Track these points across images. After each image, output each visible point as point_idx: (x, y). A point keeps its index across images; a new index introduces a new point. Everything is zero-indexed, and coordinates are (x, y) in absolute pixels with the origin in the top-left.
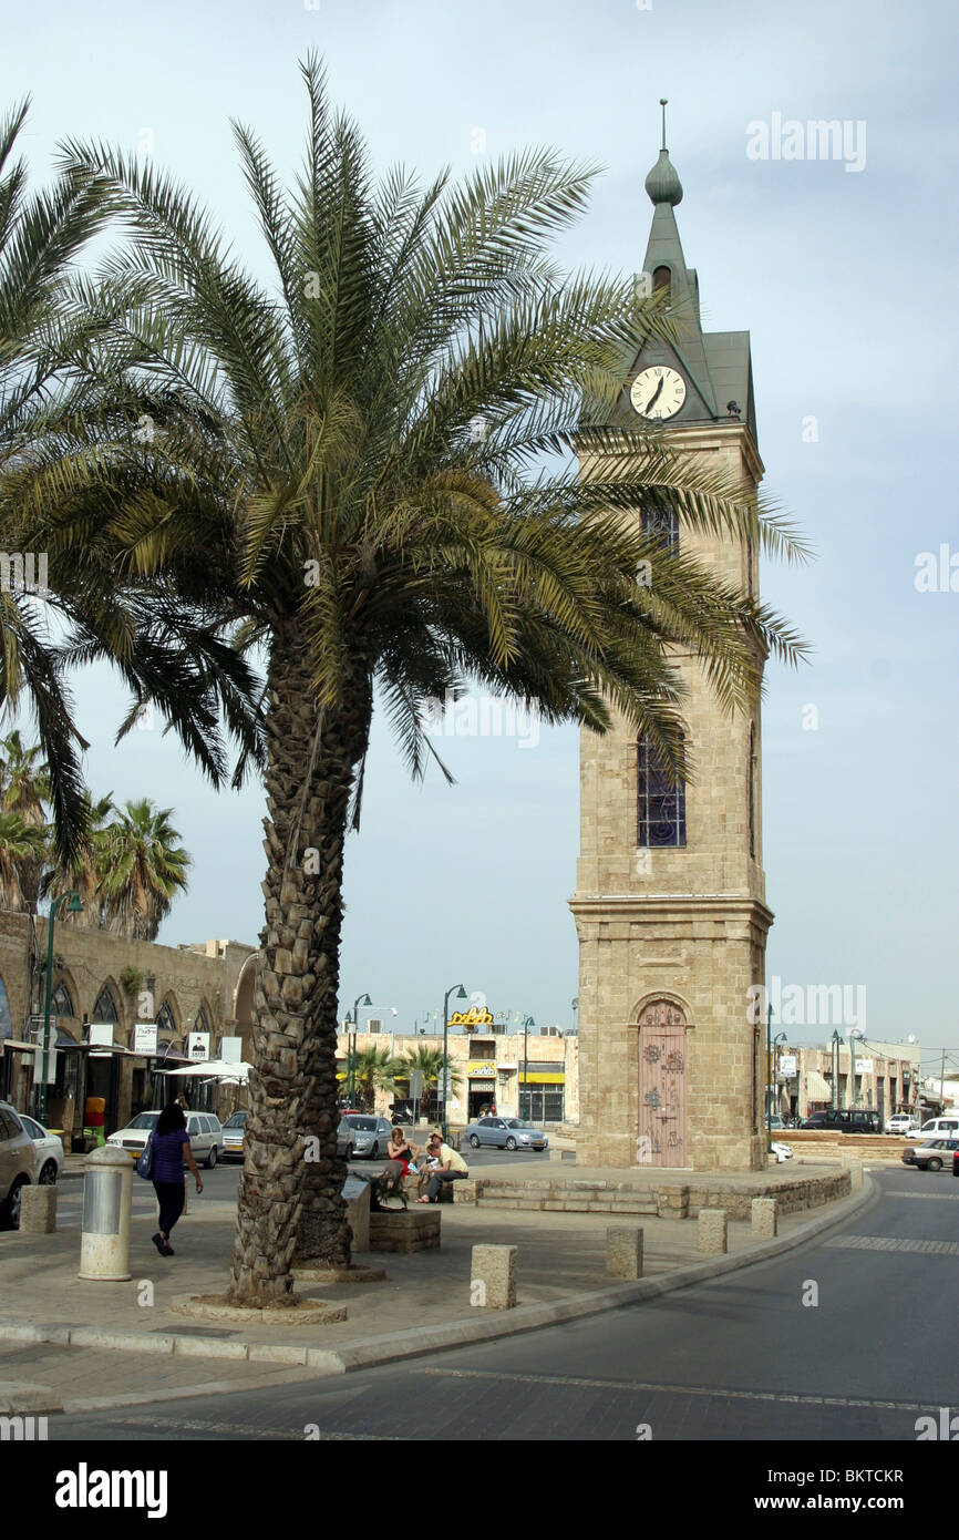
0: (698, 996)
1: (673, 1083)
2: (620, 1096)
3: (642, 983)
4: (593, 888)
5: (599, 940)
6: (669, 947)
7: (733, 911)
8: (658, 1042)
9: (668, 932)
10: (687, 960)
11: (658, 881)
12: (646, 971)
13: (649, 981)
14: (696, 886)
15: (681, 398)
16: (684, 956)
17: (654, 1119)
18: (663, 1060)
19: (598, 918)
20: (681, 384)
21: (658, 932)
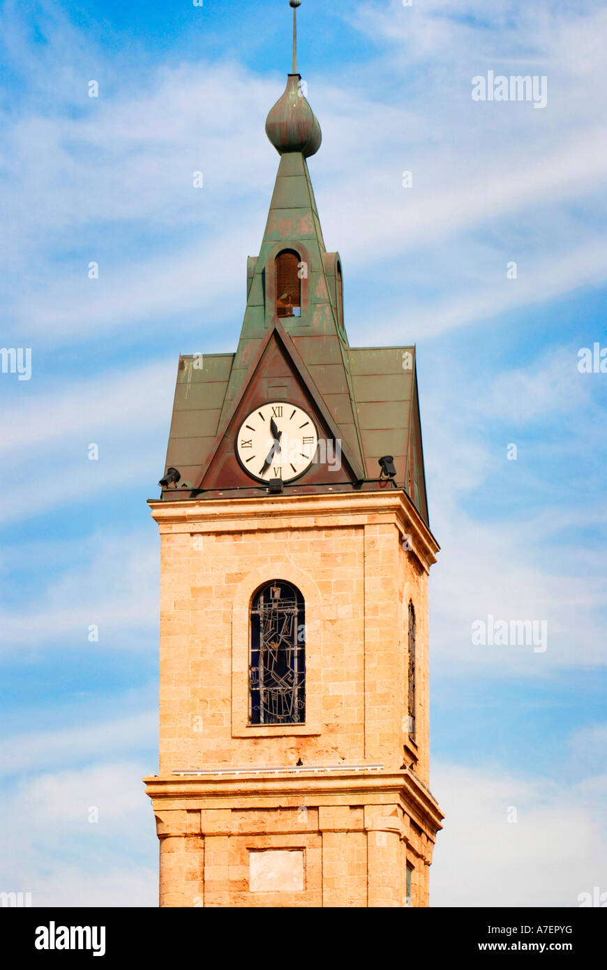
15: (310, 451)
20: (310, 429)
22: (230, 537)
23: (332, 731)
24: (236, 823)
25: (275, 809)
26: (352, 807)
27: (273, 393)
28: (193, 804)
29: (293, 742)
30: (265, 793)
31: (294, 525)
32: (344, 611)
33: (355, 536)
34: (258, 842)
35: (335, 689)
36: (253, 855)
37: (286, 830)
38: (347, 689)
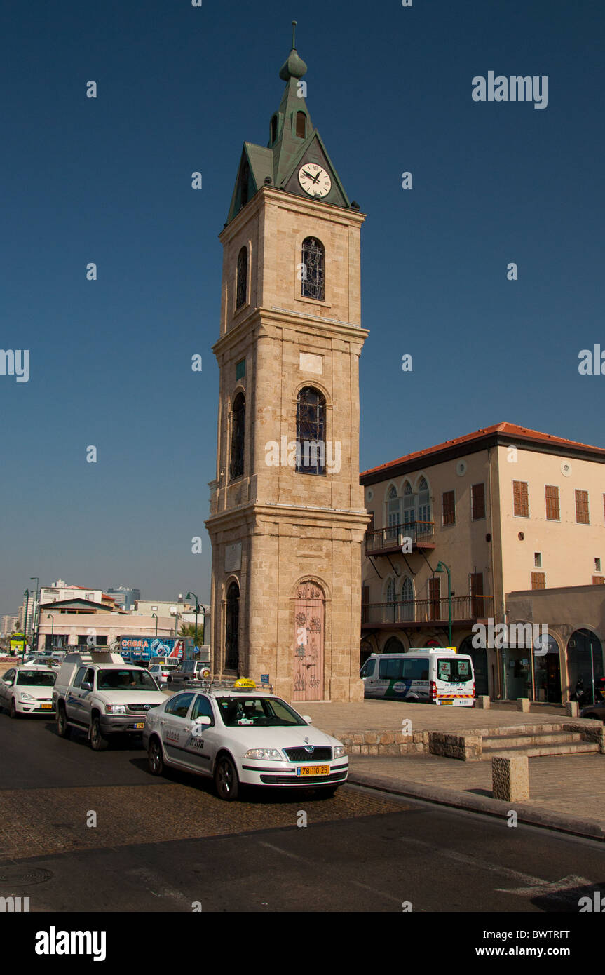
0: (335, 579)
1: (313, 640)
2: (283, 650)
3: (298, 569)
4: (268, 496)
5: (272, 535)
6: (315, 544)
7: (358, 522)
8: (304, 611)
9: (317, 533)
10: (326, 554)
11: (310, 497)
12: (300, 560)
13: (302, 568)
14: (334, 503)
15: (329, 188)
16: (325, 551)
17: (301, 666)
18: (308, 623)
19: (272, 519)
20: (328, 180)
21: (310, 532)
22: (293, 213)
23: (335, 307)
24: (296, 337)
25: (314, 335)
26: (345, 342)
27: (313, 160)
28: (279, 324)
29: (319, 308)
30: (311, 327)
31: (322, 216)
32: (340, 258)
33: (345, 229)
34: (305, 349)
35: (337, 290)
36: (301, 354)
37: (317, 345)
38: (341, 291)
